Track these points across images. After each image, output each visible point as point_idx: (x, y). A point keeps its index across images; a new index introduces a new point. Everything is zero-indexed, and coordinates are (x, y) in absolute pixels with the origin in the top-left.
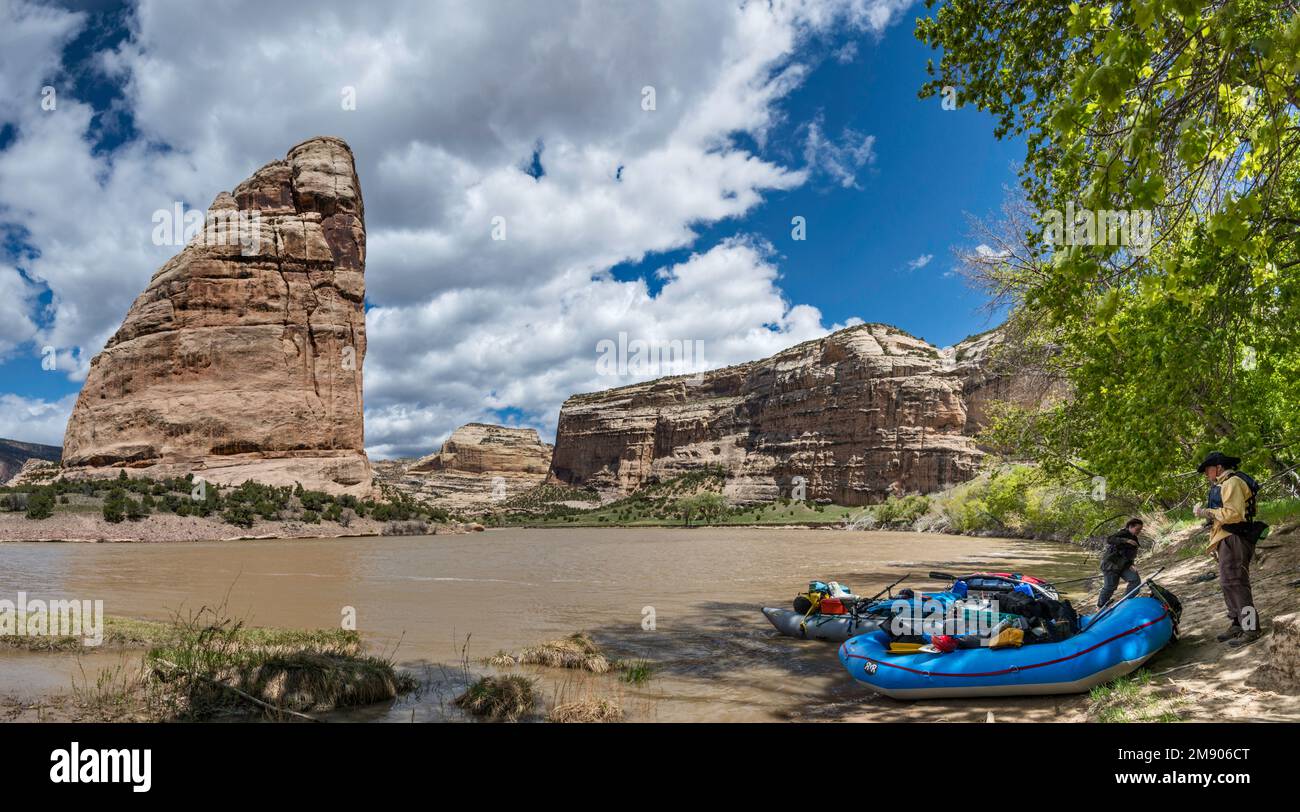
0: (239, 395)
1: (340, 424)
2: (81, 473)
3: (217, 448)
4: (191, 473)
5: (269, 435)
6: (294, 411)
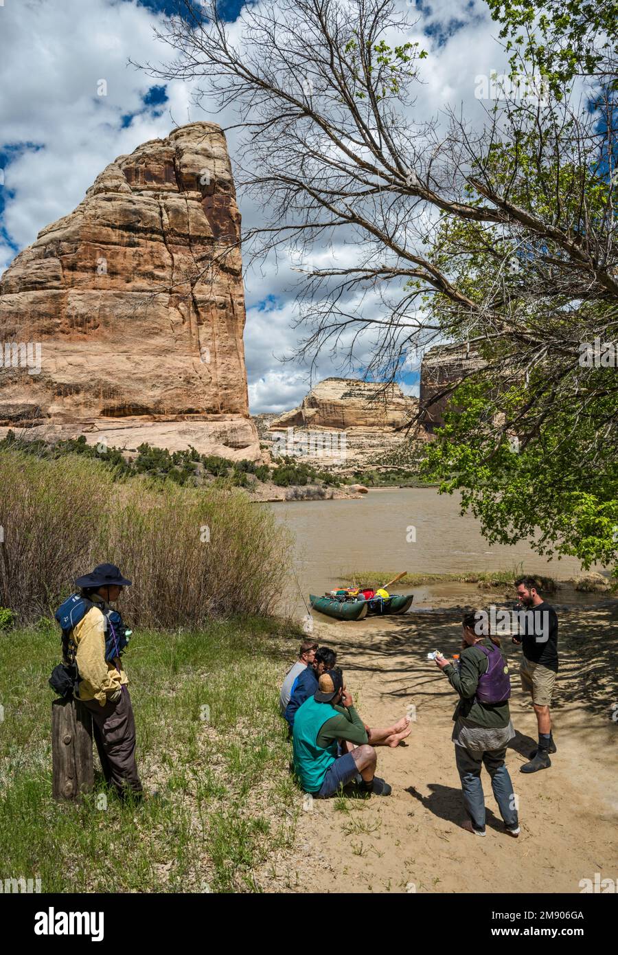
0: (128, 358)
1: (226, 389)
3: (107, 410)
4: (83, 434)
5: (159, 398)
6: (182, 376)
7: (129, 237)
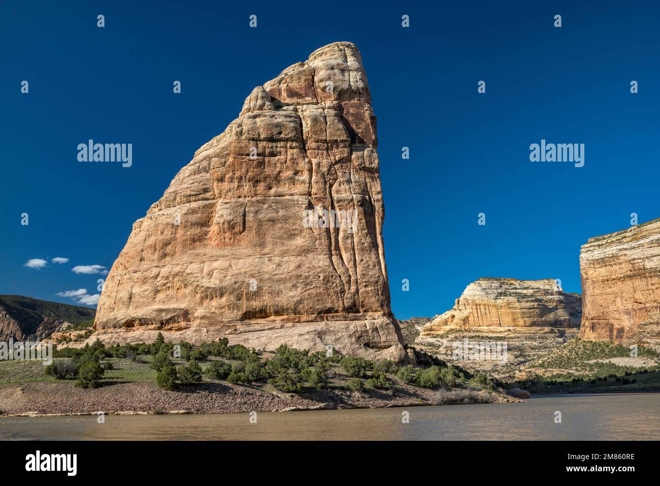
0: (270, 260)
1: (366, 286)
2: (116, 335)
3: (249, 312)
4: (226, 337)
5: (299, 298)
6: (322, 276)
7: (272, 147)
